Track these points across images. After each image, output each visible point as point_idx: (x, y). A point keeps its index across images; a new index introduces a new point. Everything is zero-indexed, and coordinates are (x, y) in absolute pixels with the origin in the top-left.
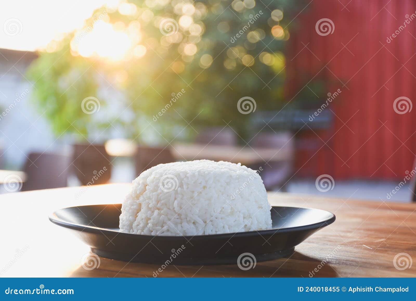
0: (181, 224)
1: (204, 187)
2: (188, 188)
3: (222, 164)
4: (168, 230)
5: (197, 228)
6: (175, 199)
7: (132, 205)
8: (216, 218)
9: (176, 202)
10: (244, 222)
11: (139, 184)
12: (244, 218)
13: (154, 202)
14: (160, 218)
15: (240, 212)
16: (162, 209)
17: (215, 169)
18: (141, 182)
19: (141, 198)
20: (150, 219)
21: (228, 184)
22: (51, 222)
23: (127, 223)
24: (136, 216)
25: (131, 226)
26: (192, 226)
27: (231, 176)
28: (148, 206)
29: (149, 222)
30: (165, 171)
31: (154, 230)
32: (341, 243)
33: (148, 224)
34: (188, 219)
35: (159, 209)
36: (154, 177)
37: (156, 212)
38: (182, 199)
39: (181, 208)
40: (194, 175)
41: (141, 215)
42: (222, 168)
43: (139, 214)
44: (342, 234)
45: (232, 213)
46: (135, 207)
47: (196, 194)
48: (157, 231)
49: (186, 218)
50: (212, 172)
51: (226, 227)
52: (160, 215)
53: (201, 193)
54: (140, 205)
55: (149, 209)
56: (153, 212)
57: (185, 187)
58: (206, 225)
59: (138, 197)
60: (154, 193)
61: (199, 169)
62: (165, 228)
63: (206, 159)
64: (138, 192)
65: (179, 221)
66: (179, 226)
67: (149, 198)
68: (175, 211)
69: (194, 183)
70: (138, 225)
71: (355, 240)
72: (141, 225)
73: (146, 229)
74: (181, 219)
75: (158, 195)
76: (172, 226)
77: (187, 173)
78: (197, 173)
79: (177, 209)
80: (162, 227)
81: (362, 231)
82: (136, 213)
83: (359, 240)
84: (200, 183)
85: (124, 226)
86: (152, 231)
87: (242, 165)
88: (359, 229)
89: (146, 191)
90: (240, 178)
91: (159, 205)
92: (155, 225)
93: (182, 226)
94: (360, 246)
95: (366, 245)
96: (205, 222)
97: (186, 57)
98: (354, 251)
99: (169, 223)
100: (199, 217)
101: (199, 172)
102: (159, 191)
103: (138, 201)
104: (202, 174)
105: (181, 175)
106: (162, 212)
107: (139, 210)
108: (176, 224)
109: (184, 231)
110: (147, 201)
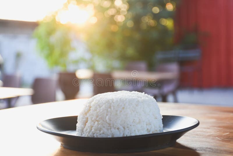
0: (111, 129)
1: (123, 108)
2: (114, 109)
3: (134, 94)
4: (103, 133)
5: (120, 131)
6: (107, 115)
7: (83, 118)
8: (131, 126)
9: (107, 117)
10: (146, 127)
11: (87, 107)
12: (147, 125)
13: (95, 117)
14: (99, 126)
15: (144, 121)
16: (100, 121)
17: (130, 97)
18: (88, 105)
19: (88, 115)
20: (93, 127)
21: (137, 105)
22: (38, 130)
23: (80, 129)
24: (85, 125)
25: (82, 131)
26: (117, 130)
27: (139, 101)
28: (92, 119)
29: (93, 128)
30: (101, 99)
31: (95, 133)
32: (203, 136)
33: (92, 129)
34: (114, 126)
35: (98, 121)
36: (95, 103)
37: (96, 123)
38: (111, 115)
39: (110, 120)
40: (117, 101)
41: (88, 124)
42: (133, 96)
43: (87, 124)
44: (204, 130)
45: (139, 122)
46: (84, 119)
47: (118, 112)
48: (97, 134)
49: (113, 126)
50: (127, 99)
51: (136, 130)
52: (98, 124)
53: (121, 111)
54: (87, 118)
55: (92, 121)
56: (95, 123)
57: (112, 108)
58: (125, 130)
59: (86, 114)
60: (95, 112)
61: (120, 97)
62: (102, 132)
63: (125, 90)
64: (86, 111)
65: (109, 128)
66: (110, 131)
67: (92, 115)
68: (107, 122)
69: (117, 105)
70: (86, 130)
71: (211, 134)
72: (88, 130)
73: (91, 132)
74: (111, 127)
75: (97, 113)
76: (105, 130)
77: (114, 100)
78: (119, 100)
79: (108, 121)
80: (100, 131)
81: (215, 128)
82: (85, 123)
83: (214, 134)
84: (121, 106)
85: (79, 130)
86: (94, 134)
87: (145, 94)
88: (214, 127)
89: (91, 111)
90: (144, 102)
91: (98, 119)
92: (96, 130)
93: (111, 130)
94: (214, 138)
95: (218, 137)
96: (124, 128)
97: (119, 22)
98: (211, 142)
99: (104, 129)
100: (120, 125)
101: (120, 99)
102: (98, 111)
103: (86, 116)
104: (122, 101)
105: (110, 101)
106: (100, 123)
107: (86, 122)
108: (108, 129)
109: (112, 133)
110: (91, 116)
